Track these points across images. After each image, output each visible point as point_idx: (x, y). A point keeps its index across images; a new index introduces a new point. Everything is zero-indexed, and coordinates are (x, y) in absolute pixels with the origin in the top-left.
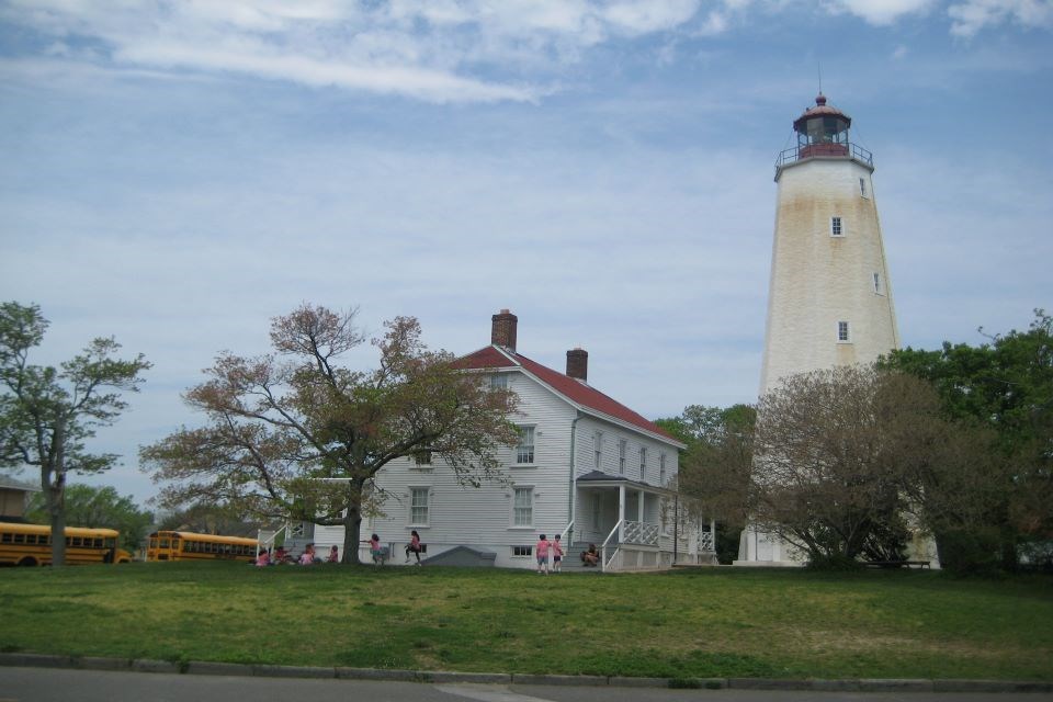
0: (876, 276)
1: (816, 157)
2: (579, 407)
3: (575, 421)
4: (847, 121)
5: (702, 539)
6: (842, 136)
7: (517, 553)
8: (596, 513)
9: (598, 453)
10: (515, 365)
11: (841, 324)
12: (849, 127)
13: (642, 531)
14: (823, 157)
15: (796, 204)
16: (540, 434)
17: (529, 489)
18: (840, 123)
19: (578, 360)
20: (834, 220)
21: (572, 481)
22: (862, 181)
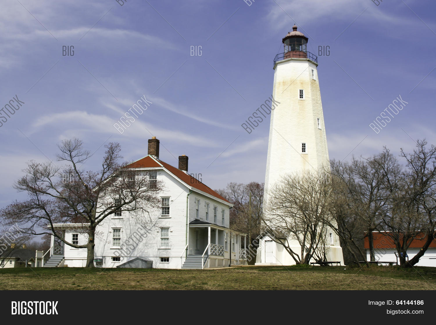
0: (318, 119)
1: (293, 58)
2: (190, 188)
3: (188, 195)
4: (306, 39)
5: (241, 252)
6: (304, 46)
7: (162, 261)
8: (197, 240)
9: (197, 210)
10: (160, 166)
11: (303, 144)
12: (307, 42)
13: (217, 249)
14: (295, 58)
15: (283, 82)
16: (172, 201)
17: (167, 229)
18: (303, 41)
19: (184, 161)
20: (300, 91)
21: (187, 225)
22: (313, 71)
